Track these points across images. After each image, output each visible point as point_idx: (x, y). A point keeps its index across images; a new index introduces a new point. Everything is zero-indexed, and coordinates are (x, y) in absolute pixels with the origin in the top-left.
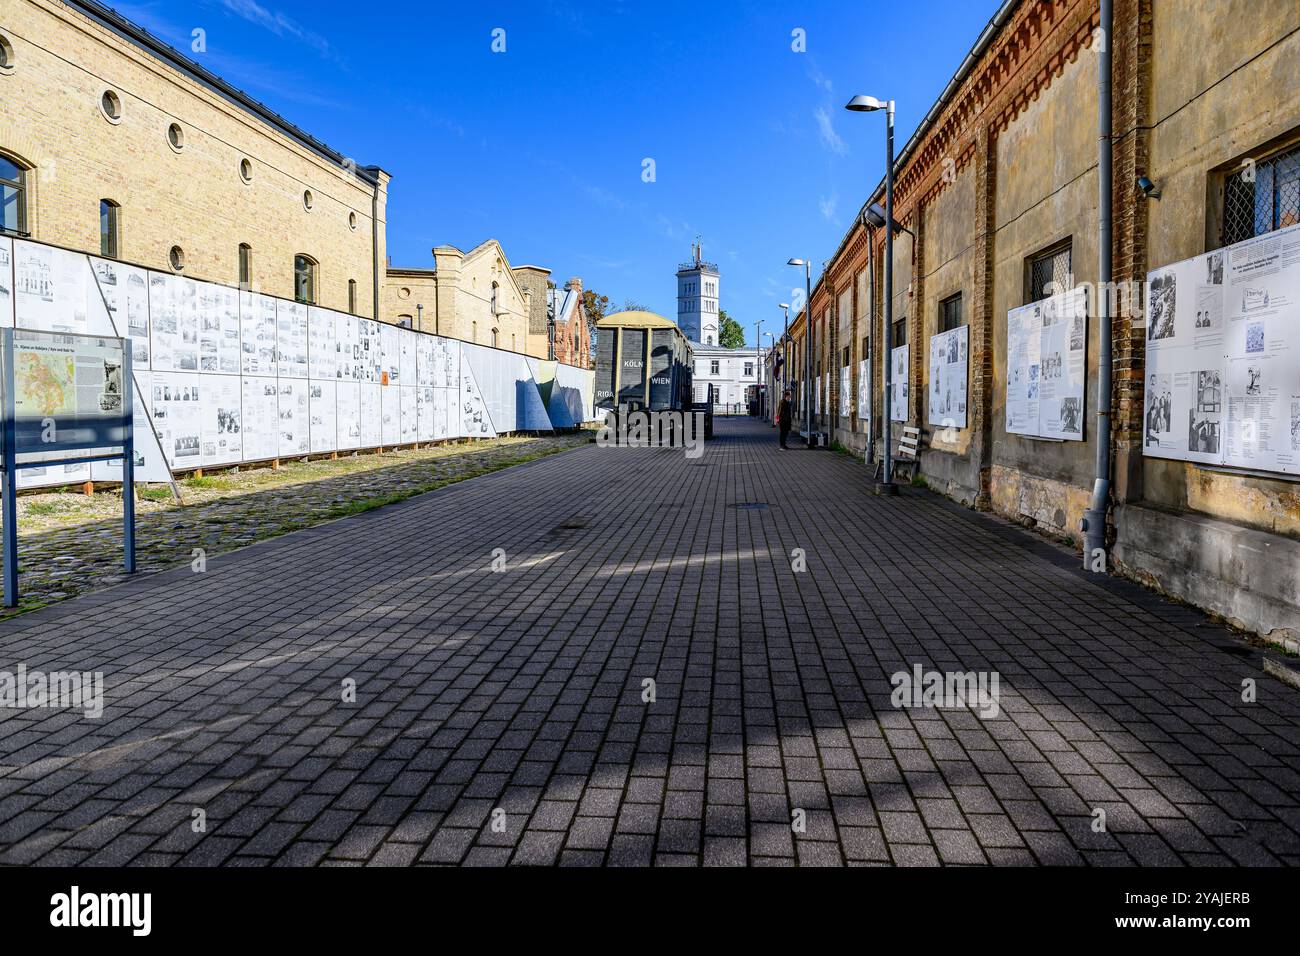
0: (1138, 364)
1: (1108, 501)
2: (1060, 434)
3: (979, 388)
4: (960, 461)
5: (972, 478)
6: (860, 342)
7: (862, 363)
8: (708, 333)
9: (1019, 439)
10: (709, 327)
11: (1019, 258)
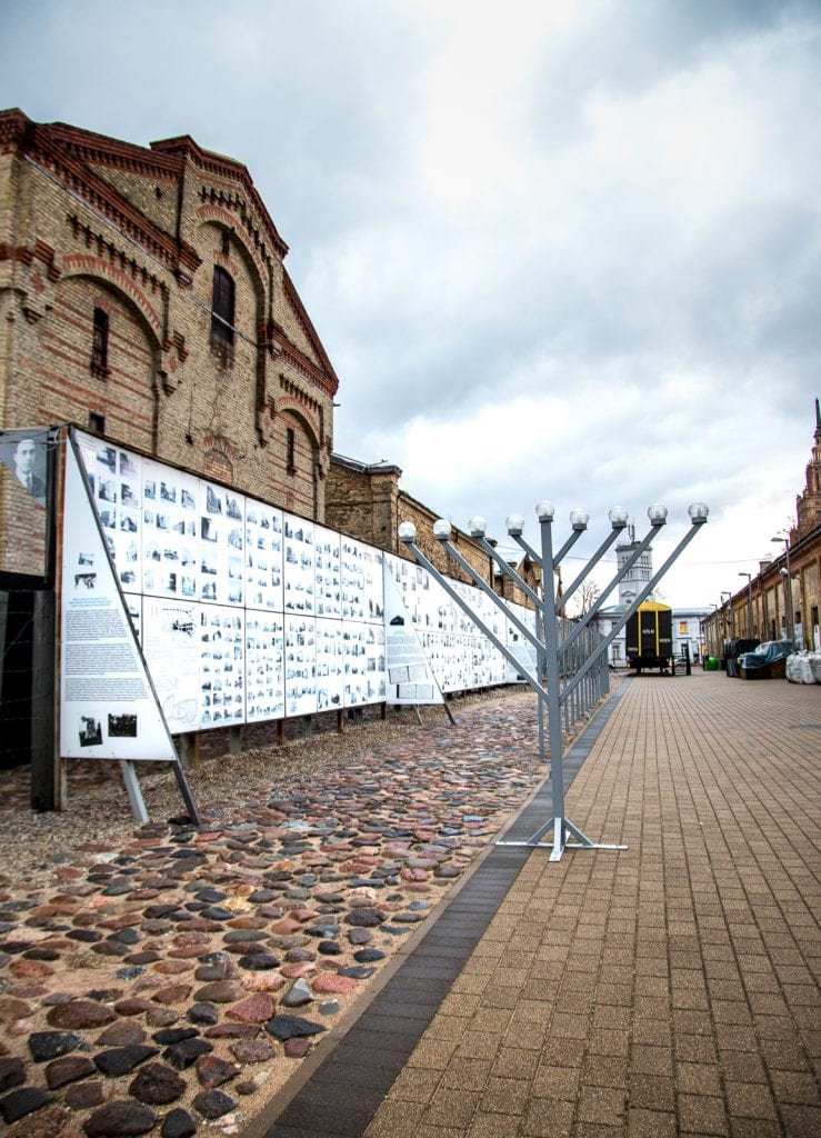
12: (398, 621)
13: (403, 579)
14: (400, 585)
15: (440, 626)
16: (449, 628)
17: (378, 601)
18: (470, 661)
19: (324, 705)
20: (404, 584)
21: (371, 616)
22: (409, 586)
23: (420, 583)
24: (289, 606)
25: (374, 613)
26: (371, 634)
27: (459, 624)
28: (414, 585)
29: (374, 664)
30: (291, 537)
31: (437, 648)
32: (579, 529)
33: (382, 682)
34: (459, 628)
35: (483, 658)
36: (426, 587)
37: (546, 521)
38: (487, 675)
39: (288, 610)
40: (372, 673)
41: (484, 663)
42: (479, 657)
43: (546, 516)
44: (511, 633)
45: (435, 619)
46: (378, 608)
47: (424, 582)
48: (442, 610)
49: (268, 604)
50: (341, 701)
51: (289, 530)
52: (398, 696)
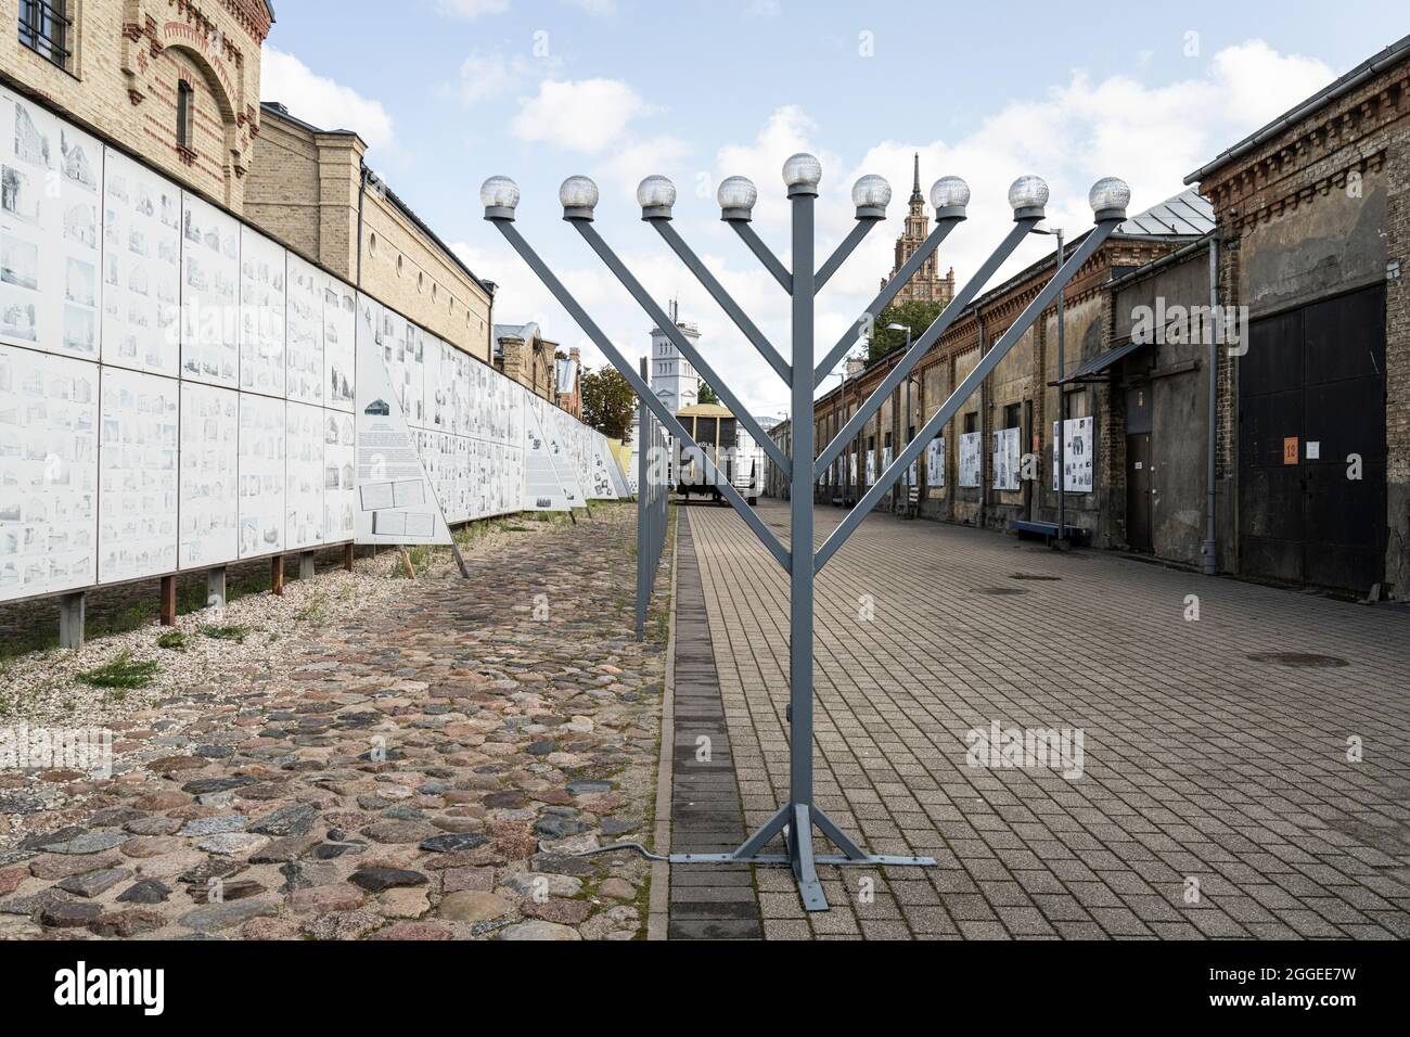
0: (991, 461)
1: (984, 504)
2: (974, 485)
3: (949, 466)
4: (941, 502)
5: (946, 508)
6: (883, 435)
7: (885, 450)
8: (686, 400)
9: (964, 488)
10: (688, 394)
11: (963, 413)
12: (380, 409)
13: (387, 340)
14: (381, 350)
15: (437, 421)
16: (448, 424)
17: (346, 372)
18: (475, 476)
19: (250, 546)
20: (388, 349)
21: (334, 397)
22: (395, 354)
23: (411, 350)
24: (191, 367)
25: (340, 393)
26: (334, 428)
27: (463, 419)
28: (402, 353)
29: (337, 477)
30: (196, 240)
31: (432, 455)
32: (868, 217)
33: (348, 508)
34: (463, 427)
35: (493, 472)
36: (419, 358)
37: (801, 196)
38: (497, 498)
39: (186, 374)
40: (333, 492)
41: (495, 480)
42: (488, 471)
43: (802, 183)
44: (531, 437)
45: (430, 410)
46: (345, 383)
47: (417, 350)
48: (440, 397)
49: (149, 359)
50: (280, 540)
51: (192, 228)
52: (374, 532)
